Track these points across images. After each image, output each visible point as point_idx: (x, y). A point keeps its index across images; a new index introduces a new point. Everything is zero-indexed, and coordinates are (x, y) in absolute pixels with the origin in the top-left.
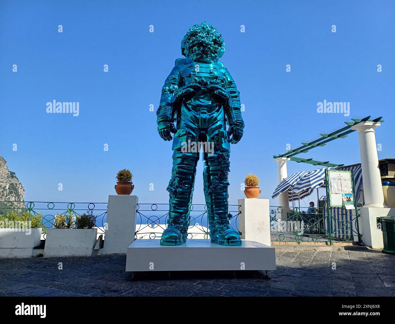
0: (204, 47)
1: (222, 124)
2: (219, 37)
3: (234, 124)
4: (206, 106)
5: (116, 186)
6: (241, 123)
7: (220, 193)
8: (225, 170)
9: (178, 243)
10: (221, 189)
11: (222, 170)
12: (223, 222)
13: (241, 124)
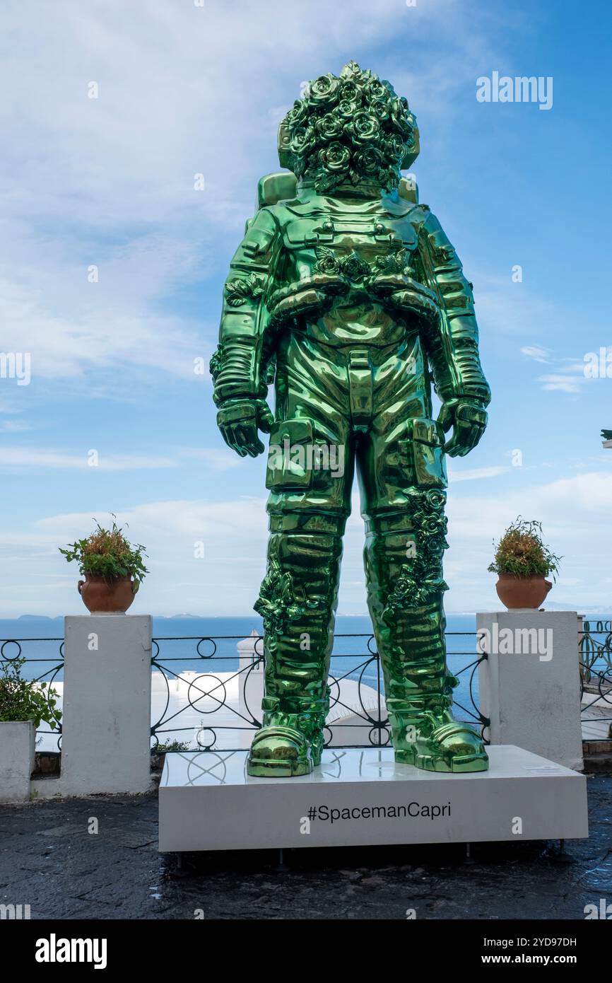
0: (354, 148)
1: (421, 399)
2: (399, 113)
3: (458, 396)
4: (365, 344)
5: (81, 583)
6: (480, 391)
7: (420, 616)
8: (431, 545)
9: (300, 769)
10: (421, 604)
11: (425, 545)
12: (431, 703)
13: (479, 393)
